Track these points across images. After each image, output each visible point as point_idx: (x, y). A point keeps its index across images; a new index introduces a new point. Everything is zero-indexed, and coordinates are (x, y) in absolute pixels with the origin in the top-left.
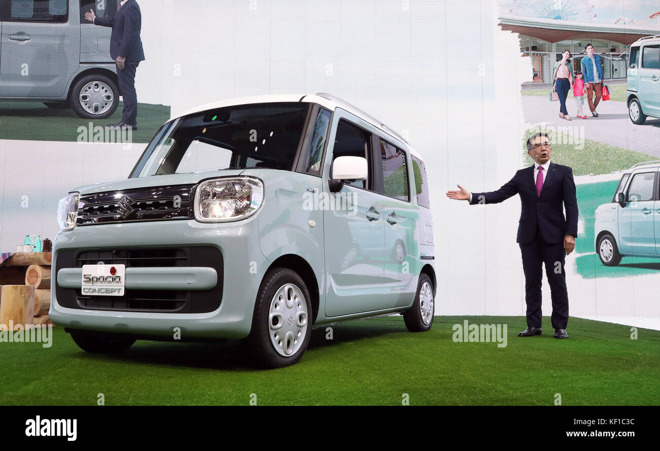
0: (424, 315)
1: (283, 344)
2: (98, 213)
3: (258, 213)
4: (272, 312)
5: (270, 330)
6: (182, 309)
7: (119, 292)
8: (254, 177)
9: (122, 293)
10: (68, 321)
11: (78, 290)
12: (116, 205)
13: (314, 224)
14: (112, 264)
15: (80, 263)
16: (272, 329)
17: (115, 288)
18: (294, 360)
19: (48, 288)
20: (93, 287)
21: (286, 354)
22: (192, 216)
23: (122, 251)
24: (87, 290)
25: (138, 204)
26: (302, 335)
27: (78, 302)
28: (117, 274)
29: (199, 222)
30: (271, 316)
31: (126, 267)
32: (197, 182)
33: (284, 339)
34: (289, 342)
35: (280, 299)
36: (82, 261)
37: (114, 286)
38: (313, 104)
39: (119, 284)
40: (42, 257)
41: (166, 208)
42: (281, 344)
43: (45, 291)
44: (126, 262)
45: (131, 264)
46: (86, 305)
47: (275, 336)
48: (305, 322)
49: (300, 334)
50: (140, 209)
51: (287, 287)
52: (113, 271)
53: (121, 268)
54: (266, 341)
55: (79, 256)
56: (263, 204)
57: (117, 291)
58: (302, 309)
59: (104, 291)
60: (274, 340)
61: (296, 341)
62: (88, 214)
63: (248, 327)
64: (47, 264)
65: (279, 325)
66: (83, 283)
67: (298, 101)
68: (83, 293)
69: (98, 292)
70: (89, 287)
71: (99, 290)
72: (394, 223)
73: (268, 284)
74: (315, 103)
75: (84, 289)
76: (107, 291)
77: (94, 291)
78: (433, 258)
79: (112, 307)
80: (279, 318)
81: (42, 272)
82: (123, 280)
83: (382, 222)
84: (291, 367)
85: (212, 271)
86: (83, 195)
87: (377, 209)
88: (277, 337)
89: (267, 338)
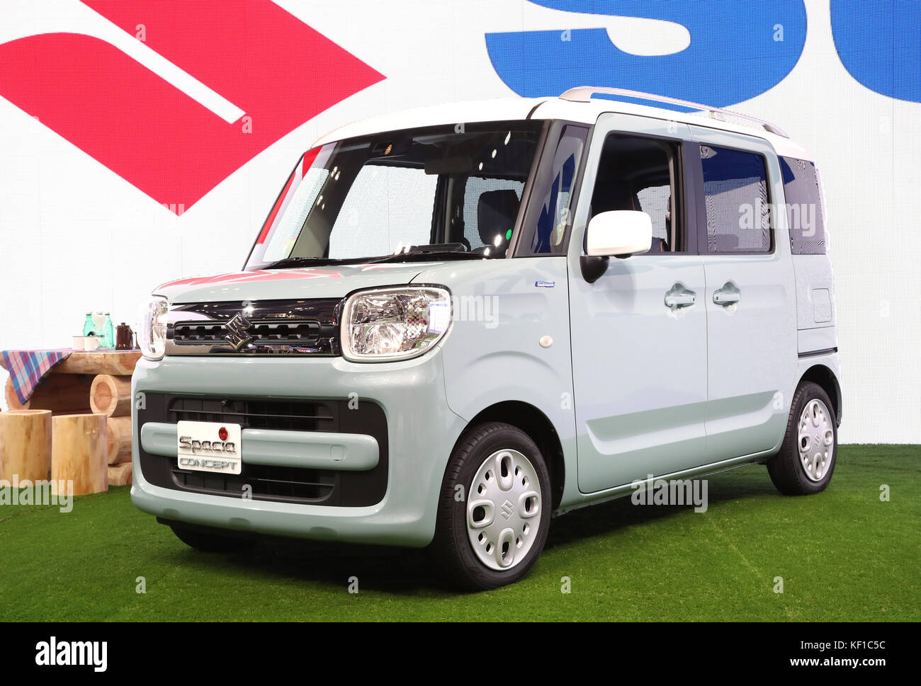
0: (810, 463)
1: (495, 551)
2: (198, 337)
3: (441, 344)
4: (472, 500)
5: (469, 529)
6: (328, 499)
7: (233, 468)
8: (436, 286)
9: (238, 470)
10: (161, 508)
11: (173, 460)
12: (223, 327)
13: (550, 341)
14: (223, 422)
15: (174, 416)
16: (473, 528)
17: (227, 461)
18: (517, 574)
19: (128, 414)
20: (195, 458)
21: (502, 566)
22: (339, 353)
23: (234, 401)
24: (187, 460)
25: (257, 326)
26: (532, 533)
27: (175, 478)
28: (230, 440)
29: (350, 361)
30: (471, 506)
31: (242, 429)
32: (343, 295)
33: (497, 542)
34: (506, 547)
35: (487, 477)
36: (178, 413)
37: (224, 457)
38: (551, 122)
39: (233, 455)
40: (115, 362)
41: (299, 336)
42: (491, 550)
43: (125, 420)
44: (242, 419)
45: (250, 422)
46: (186, 483)
47: (480, 537)
48: (537, 509)
49: (527, 530)
50: (260, 336)
51: (500, 455)
52: (223, 433)
53: (234, 429)
54: (464, 549)
55: (172, 404)
56: (450, 330)
57: (230, 466)
58: (531, 489)
59: (211, 464)
60: (479, 547)
61: (520, 543)
62: (183, 337)
63: (429, 529)
64: (124, 372)
65: (485, 521)
66: (180, 451)
67: (524, 118)
68: (180, 466)
69: (203, 466)
70: (189, 457)
71: (204, 464)
72: (731, 303)
73: (465, 456)
74: (555, 120)
75: (182, 459)
76: (215, 465)
77: (197, 463)
78: (835, 350)
79: (225, 489)
80: (485, 508)
81: (119, 388)
82: (238, 448)
83: (702, 306)
84: (509, 589)
85: (370, 441)
86: (174, 304)
87: (688, 285)
88: (484, 540)
89: (464, 545)
